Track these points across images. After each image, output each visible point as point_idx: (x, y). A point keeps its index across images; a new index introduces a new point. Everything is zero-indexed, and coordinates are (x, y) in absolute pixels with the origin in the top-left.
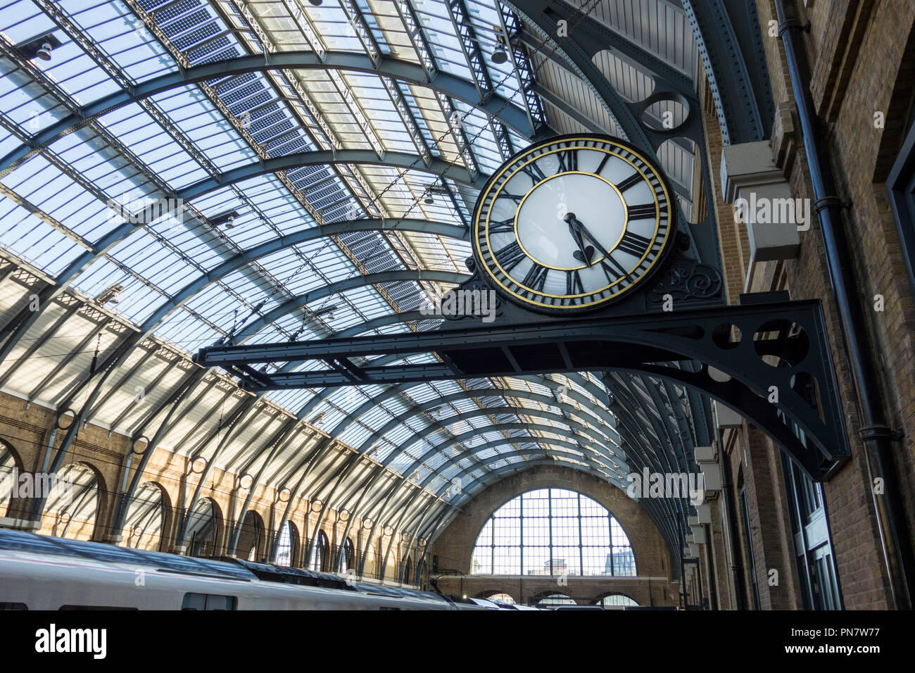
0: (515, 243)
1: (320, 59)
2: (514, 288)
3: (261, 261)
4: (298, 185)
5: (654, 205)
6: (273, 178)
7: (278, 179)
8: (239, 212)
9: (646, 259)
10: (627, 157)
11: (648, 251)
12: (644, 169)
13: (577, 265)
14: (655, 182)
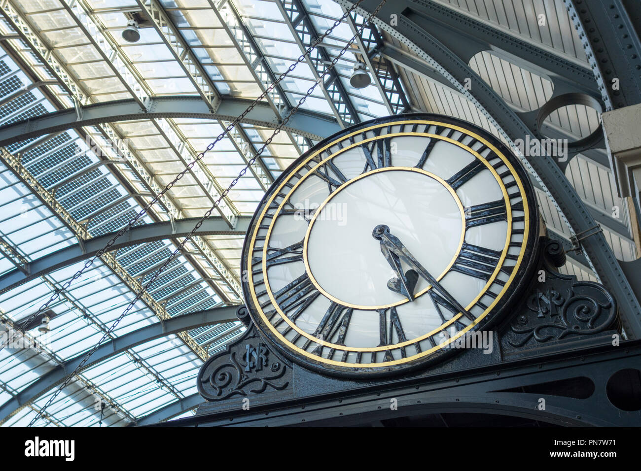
0: (306, 276)
1: (144, 108)
2: (303, 342)
3: (88, 374)
4: (131, 271)
5: (502, 202)
6: (98, 263)
7: (105, 264)
8: (56, 310)
9: (497, 281)
10: (460, 140)
11: (498, 268)
12: (486, 153)
13: (394, 299)
14: (502, 170)
